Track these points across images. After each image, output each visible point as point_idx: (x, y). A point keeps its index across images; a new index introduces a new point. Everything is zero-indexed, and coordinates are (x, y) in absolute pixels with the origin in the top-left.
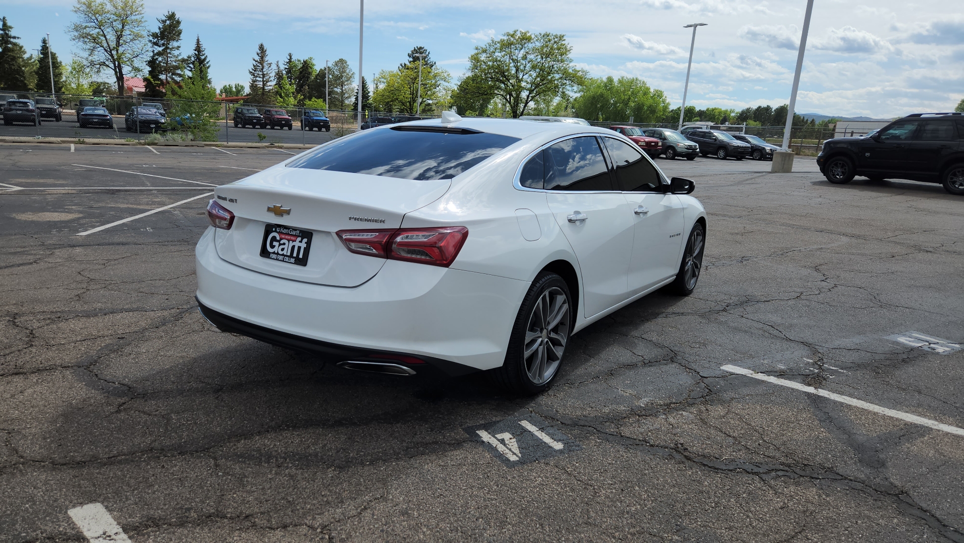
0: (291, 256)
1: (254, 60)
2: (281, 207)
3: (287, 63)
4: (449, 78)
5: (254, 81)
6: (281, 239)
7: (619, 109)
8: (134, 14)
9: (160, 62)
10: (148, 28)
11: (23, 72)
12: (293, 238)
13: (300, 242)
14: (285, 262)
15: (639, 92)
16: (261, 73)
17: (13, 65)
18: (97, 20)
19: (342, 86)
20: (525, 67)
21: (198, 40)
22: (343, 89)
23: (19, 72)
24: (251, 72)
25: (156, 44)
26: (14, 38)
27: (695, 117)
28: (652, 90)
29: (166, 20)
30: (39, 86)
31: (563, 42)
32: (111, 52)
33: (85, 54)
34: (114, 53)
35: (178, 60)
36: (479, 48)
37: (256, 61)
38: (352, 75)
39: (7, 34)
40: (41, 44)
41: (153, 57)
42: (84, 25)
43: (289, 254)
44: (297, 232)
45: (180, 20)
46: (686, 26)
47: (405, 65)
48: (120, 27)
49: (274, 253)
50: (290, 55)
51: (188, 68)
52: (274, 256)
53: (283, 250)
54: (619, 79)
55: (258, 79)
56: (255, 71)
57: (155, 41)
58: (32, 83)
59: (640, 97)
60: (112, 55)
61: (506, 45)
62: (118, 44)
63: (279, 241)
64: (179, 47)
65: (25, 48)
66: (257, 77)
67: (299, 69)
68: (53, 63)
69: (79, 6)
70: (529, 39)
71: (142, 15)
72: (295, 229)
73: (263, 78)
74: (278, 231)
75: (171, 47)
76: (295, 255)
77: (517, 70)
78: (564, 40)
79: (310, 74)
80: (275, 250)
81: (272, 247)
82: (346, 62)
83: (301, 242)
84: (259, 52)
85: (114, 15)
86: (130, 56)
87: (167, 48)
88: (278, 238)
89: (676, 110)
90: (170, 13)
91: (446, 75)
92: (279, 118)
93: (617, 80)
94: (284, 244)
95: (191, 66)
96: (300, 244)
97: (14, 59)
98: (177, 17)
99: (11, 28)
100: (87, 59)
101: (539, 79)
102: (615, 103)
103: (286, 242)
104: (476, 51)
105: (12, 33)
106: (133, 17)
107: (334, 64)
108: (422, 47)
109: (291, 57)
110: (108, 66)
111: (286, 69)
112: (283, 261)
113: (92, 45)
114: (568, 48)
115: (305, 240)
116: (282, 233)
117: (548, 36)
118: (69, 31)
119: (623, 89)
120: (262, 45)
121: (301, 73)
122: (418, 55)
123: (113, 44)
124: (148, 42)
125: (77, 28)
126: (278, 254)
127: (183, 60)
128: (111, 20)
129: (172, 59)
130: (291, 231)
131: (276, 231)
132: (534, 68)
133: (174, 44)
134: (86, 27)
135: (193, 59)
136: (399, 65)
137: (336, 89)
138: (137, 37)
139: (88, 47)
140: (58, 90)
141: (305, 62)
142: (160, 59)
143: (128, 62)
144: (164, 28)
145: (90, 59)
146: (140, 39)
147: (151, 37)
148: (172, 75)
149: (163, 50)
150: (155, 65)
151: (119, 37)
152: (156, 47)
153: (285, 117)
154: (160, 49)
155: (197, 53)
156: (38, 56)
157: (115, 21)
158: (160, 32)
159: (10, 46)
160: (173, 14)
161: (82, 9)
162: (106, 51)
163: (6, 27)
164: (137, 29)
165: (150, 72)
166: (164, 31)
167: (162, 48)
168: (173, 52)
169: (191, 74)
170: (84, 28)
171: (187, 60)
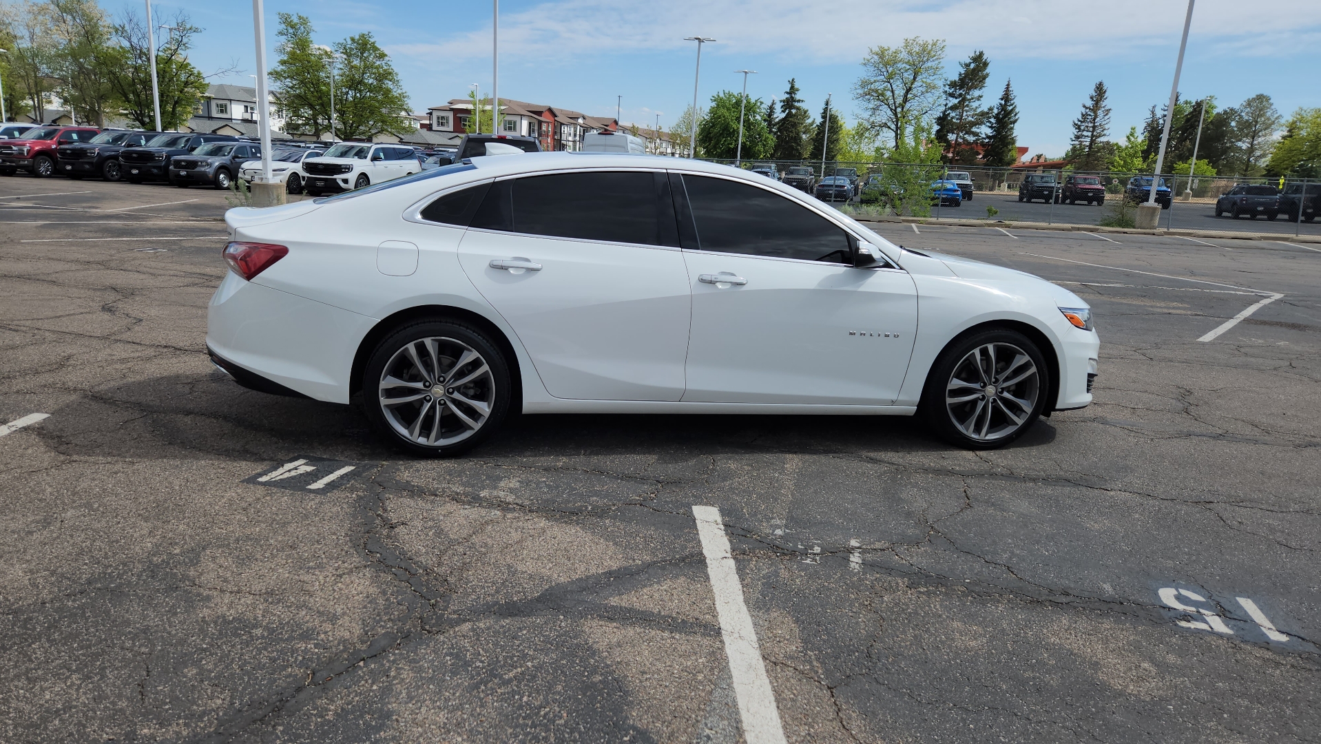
1: (1084, 106)
3: (1170, 107)
5: (1077, 137)
8: (931, 60)
9: (952, 118)
10: (945, 76)
11: (800, 139)
16: (1091, 125)
17: (792, 132)
18: (888, 72)
19: (1253, 138)
21: (1008, 85)
22: (1255, 142)
23: (797, 139)
24: (1076, 125)
25: (952, 95)
26: (799, 101)
29: (970, 63)
30: (816, 154)
32: (895, 110)
33: (866, 115)
34: (899, 110)
35: (976, 115)
37: (1087, 108)
38: (1276, 118)
39: (792, 97)
40: (824, 106)
41: (944, 113)
42: (872, 80)
45: (988, 61)
48: (911, 77)
51: (988, 124)
55: (1085, 133)
56: (1081, 122)
57: (951, 91)
58: (807, 152)
60: (896, 114)
62: (905, 100)
64: (981, 97)
65: (810, 113)
66: (1084, 130)
67: (1187, 115)
68: (831, 128)
69: (869, 58)
71: (939, 61)
73: (1093, 132)
75: (968, 97)
82: (1268, 100)
84: (1094, 94)
85: (906, 63)
86: (917, 113)
87: (964, 100)
90: (978, 53)
92: (1086, 189)
95: (993, 120)
97: (794, 125)
98: (985, 57)
99: (798, 90)
100: (868, 121)
105: (797, 96)
106: (929, 64)
107: (1244, 104)
109: (1177, 97)
110: (889, 128)
113: (878, 103)
118: (856, 89)
120: (1101, 84)
121: (1188, 120)
123: (899, 100)
124: (942, 94)
125: (864, 84)
127: (983, 114)
128: (902, 71)
129: (968, 113)
133: (976, 93)
134: (875, 82)
135: (996, 111)
137: (1239, 144)
138: (930, 88)
139: (871, 106)
140: (831, 157)
141: (1199, 104)
142: (953, 114)
143: (912, 121)
144: (967, 74)
145: (871, 120)
146: (933, 91)
147: (948, 87)
148: (965, 134)
149: (959, 102)
150: (945, 123)
151: (909, 90)
152: (951, 99)
153: (1095, 187)
154: (956, 101)
155: (1003, 102)
156: (819, 120)
157: (906, 71)
158: (960, 79)
159: (794, 111)
160: (981, 54)
161: (872, 61)
162: (891, 110)
163: (793, 90)
164: (932, 78)
165: (938, 131)
166: (965, 77)
167: (958, 100)
168: (971, 104)
169: (989, 132)
170: (872, 84)
171: (988, 113)
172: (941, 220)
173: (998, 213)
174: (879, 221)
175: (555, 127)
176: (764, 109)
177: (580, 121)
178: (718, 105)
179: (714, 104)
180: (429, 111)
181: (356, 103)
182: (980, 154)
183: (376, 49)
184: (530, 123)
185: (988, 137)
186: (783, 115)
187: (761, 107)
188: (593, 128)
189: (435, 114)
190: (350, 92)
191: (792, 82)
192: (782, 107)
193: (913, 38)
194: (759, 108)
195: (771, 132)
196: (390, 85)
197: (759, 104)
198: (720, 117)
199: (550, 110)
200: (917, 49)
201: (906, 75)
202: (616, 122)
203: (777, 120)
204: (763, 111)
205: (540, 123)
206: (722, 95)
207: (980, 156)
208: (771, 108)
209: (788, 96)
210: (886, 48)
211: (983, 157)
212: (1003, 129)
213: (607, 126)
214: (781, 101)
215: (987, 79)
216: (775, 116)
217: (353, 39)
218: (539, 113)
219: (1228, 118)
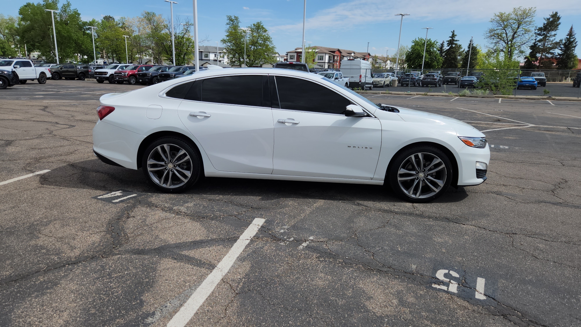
8: (528, 17)
9: (539, 46)
10: (535, 25)
11: (457, 58)
17: (452, 55)
18: (504, 24)
21: (572, 28)
23: (455, 59)
25: (539, 34)
26: (456, 41)
29: (550, 18)
30: (464, 65)
32: (508, 43)
33: (492, 46)
34: (510, 43)
35: (552, 44)
39: (453, 39)
40: (469, 42)
41: (534, 43)
42: (496, 29)
45: (560, 16)
48: (517, 26)
51: (559, 48)
57: (539, 33)
58: (460, 65)
60: (508, 45)
62: (513, 38)
64: (556, 35)
65: (462, 46)
68: (472, 53)
69: (494, 18)
71: (533, 18)
75: (549, 35)
85: (514, 20)
86: (519, 44)
87: (546, 36)
90: (554, 13)
95: (562, 46)
97: (454, 52)
98: (558, 15)
99: (456, 36)
100: (493, 49)
105: (456, 39)
106: (527, 20)
110: (504, 52)
113: (498, 40)
118: (486, 34)
123: (510, 38)
124: (534, 34)
125: (491, 31)
127: (557, 43)
128: (512, 24)
129: (548, 43)
133: (553, 33)
134: (497, 30)
135: (564, 41)
138: (527, 31)
139: (494, 41)
140: (472, 66)
142: (540, 44)
143: (517, 48)
144: (548, 24)
145: (494, 48)
146: (529, 33)
147: (537, 30)
148: (546, 54)
149: (543, 38)
150: (535, 48)
151: (515, 33)
152: (538, 36)
154: (541, 37)
155: (568, 37)
156: (467, 49)
157: (514, 24)
158: (544, 26)
159: (454, 46)
160: (556, 13)
161: (496, 19)
162: (505, 43)
163: (453, 36)
164: (528, 26)
165: (531, 53)
166: (547, 25)
167: (543, 37)
168: (550, 38)
169: (560, 52)
170: (495, 31)
171: (559, 43)
172: (517, 96)
173: (550, 93)
174: (482, 97)
175: (341, 58)
176: (439, 45)
177: (353, 55)
178: (415, 44)
179: (413, 44)
180: (287, 53)
181: (255, 51)
182: (554, 63)
183: (263, 28)
184: (329, 57)
185: (559, 55)
186: (448, 48)
187: (437, 44)
188: (358, 57)
189: (289, 54)
190: (252, 47)
191: (453, 32)
192: (447, 44)
193: (518, 7)
194: (436, 45)
195: (441, 55)
196: (268, 43)
197: (436, 43)
198: (416, 50)
199: (339, 50)
200: (520, 13)
201: (514, 26)
202: (369, 54)
203: (445, 50)
204: (437, 46)
205: (334, 56)
206: (417, 40)
207: (555, 65)
208: (442, 45)
209: (450, 38)
210: (503, 13)
211: (556, 65)
212: (568, 50)
213: (365, 56)
214: (447, 41)
215: (559, 26)
216: (444, 48)
217: (254, 25)
218: (334, 52)
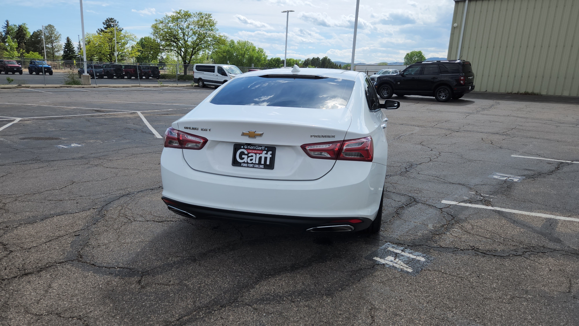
0: (260, 163)
2: (255, 132)
3: (5, 27)
4: (136, 39)
6: (249, 153)
7: (239, 59)
12: (259, 152)
13: (265, 154)
14: (256, 168)
15: (250, 49)
19: (52, 43)
20: (188, 33)
22: (53, 45)
27: (281, 64)
28: (257, 48)
31: (211, 18)
36: (158, 20)
38: (59, 35)
43: (257, 162)
44: (262, 147)
46: (283, 11)
47: (101, 30)
49: (244, 163)
50: (7, 22)
52: (245, 165)
53: (251, 160)
54: (238, 41)
59: (251, 53)
61: (175, 19)
63: (247, 155)
67: (16, 31)
70: (189, 16)
72: (260, 146)
74: (246, 148)
76: (263, 162)
77: (184, 35)
78: (211, 17)
79: (25, 34)
80: (245, 160)
81: (242, 158)
82: (53, 27)
83: (267, 154)
88: (246, 152)
89: (270, 60)
91: (133, 37)
92: (11, 66)
93: (237, 42)
94: (252, 156)
96: (266, 156)
101: (198, 41)
102: (237, 55)
103: (254, 155)
104: (155, 22)
107: (44, 28)
108: (113, 18)
109: (8, 23)
111: (5, 31)
112: (254, 167)
114: (215, 22)
115: (270, 152)
116: (249, 149)
117: (201, 14)
119: (240, 47)
121: (17, 34)
122: (109, 23)
126: (247, 163)
130: (257, 147)
131: (244, 148)
132: (194, 33)
136: (97, 30)
141: (20, 27)
153: (15, 65)
219: (39, 34)
